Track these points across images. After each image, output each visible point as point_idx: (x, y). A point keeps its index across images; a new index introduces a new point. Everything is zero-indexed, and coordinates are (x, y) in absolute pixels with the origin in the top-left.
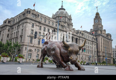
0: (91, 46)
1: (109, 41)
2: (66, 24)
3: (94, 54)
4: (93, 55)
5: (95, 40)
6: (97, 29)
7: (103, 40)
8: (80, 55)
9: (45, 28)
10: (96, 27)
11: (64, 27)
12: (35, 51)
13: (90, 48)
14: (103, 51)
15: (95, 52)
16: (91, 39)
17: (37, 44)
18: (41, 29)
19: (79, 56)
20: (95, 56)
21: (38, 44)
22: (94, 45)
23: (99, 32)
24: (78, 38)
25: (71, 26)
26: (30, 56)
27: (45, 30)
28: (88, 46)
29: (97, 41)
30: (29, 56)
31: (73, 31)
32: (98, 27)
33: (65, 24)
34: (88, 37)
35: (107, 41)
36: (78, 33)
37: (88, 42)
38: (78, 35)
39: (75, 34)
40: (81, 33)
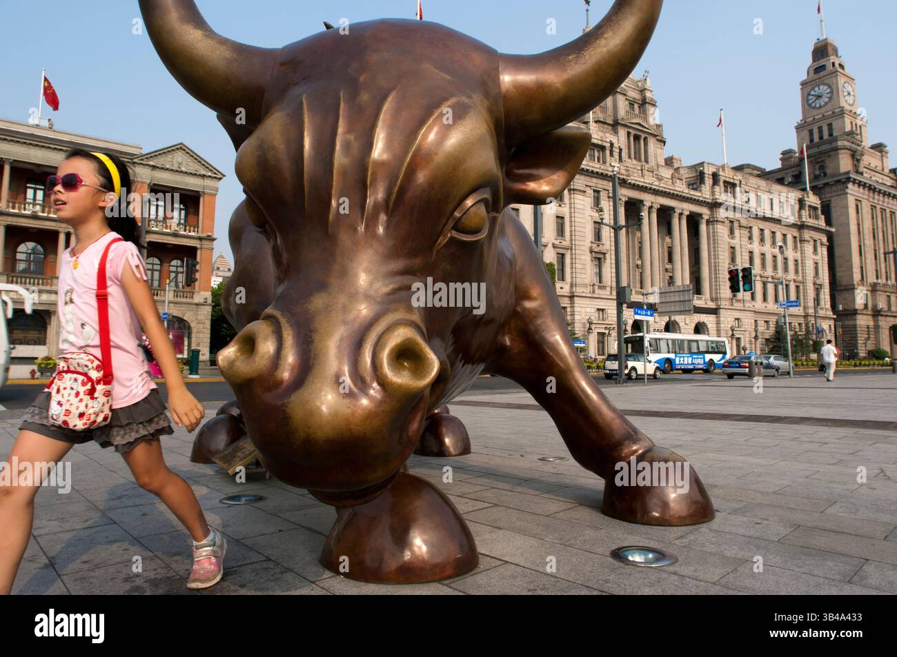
0: (791, 254)
2: (622, 132)
3: (811, 304)
4: (805, 308)
5: (817, 218)
6: (824, 148)
7: (873, 208)
8: (718, 318)
10: (821, 132)
11: (608, 152)
13: (786, 269)
14: (870, 278)
15: (818, 288)
19: (718, 323)
20: (821, 313)
22: (809, 248)
23: (844, 164)
24: (700, 215)
25: (652, 143)
28: (768, 257)
29: (829, 223)
31: (666, 173)
32: (831, 135)
33: (616, 133)
36: (702, 182)
38: (705, 193)
39: (681, 188)
40: (722, 179)
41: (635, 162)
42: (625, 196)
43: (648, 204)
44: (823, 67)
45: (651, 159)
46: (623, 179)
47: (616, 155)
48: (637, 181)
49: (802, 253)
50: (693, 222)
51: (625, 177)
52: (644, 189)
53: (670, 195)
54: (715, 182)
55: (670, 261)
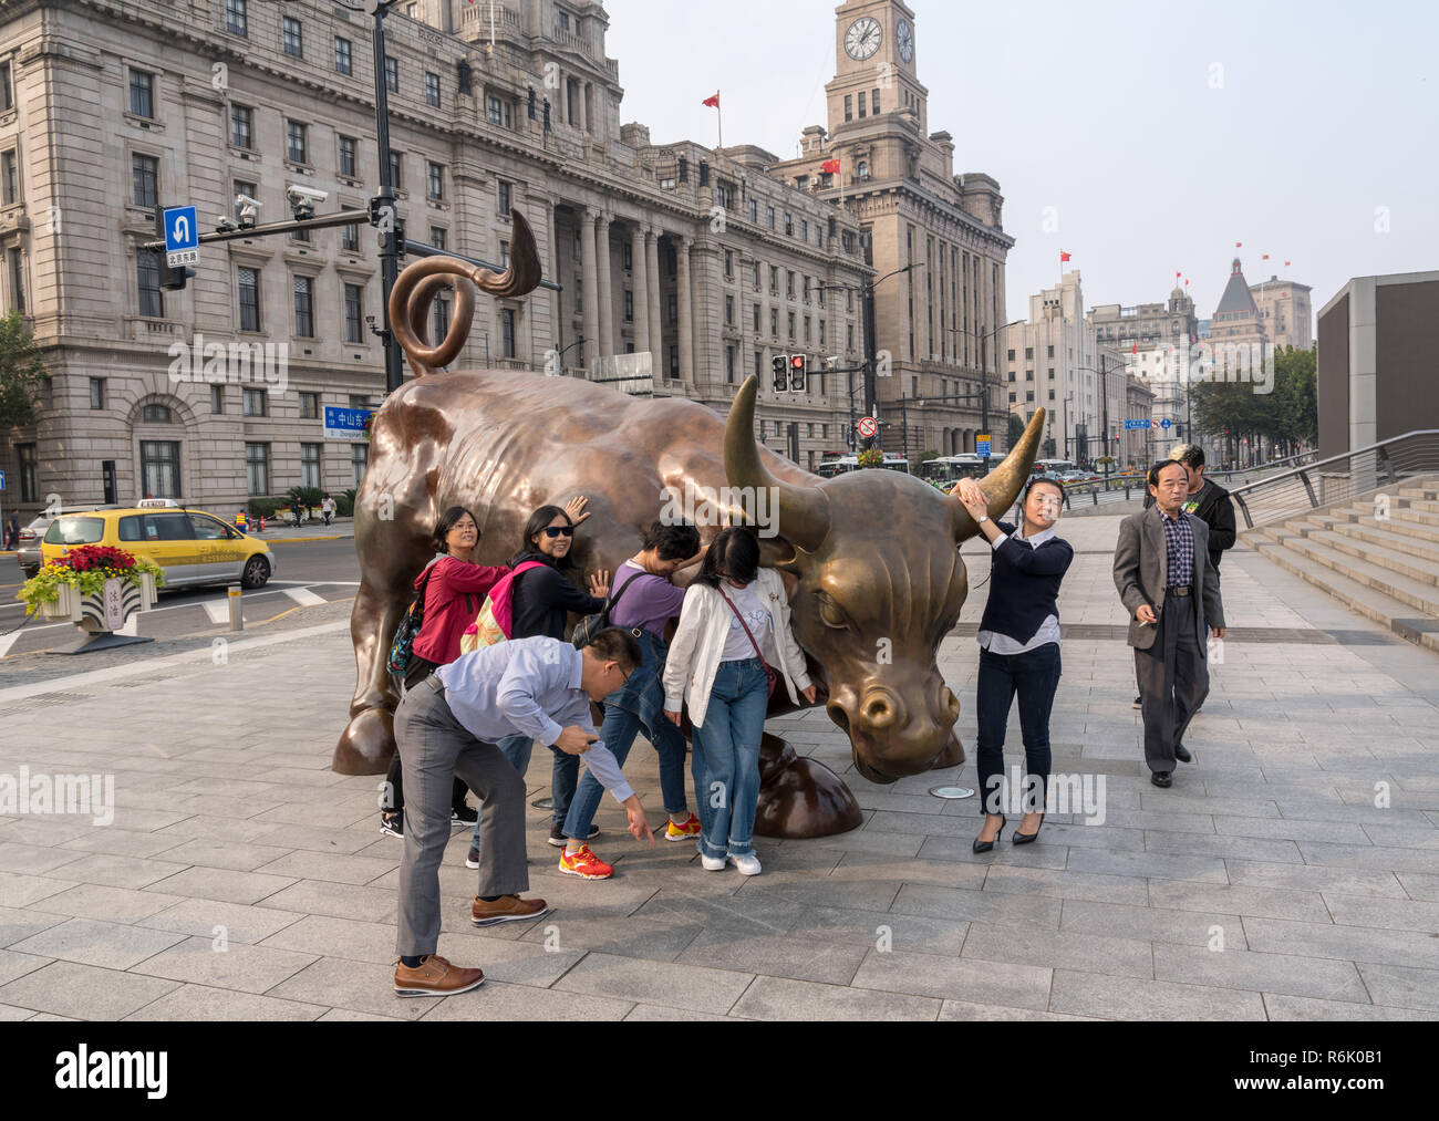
0: (816, 311)
1: (979, 246)
3: (842, 393)
4: (833, 399)
5: (853, 252)
6: (867, 132)
7: (930, 239)
9: (303, 126)
10: (861, 102)
11: (525, 109)
12: (219, 411)
13: (808, 335)
14: (922, 352)
16: (813, 236)
17: (225, 324)
18: (249, 142)
21: (245, 327)
22: (840, 301)
23: (895, 162)
24: (680, 237)
25: (599, 95)
26: (167, 470)
27: (299, 159)
28: (783, 315)
29: (869, 261)
30: (152, 471)
31: (624, 156)
32: (876, 110)
33: (536, 71)
34: (779, 212)
35: (966, 255)
36: (684, 177)
37: (781, 273)
38: (688, 197)
39: (647, 187)
40: (714, 176)
41: (569, 129)
42: (556, 195)
43: (594, 213)
45: (598, 126)
46: (553, 164)
47: (539, 114)
48: (576, 168)
49: (832, 308)
50: (668, 248)
51: (556, 161)
52: (589, 185)
53: (632, 200)
54: (704, 181)
55: (630, 317)
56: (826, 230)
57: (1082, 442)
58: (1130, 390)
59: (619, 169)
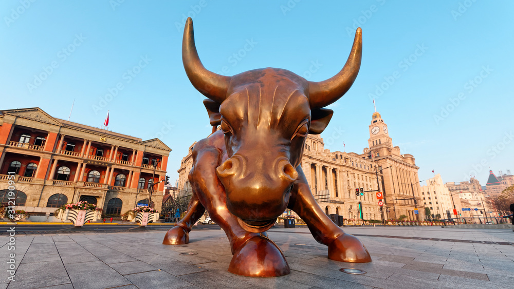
1: (410, 169)
4: (375, 202)
6: (378, 147)
7: (396, 167)
8: (344, 205)
10: (377, 142)
14: (397, 192)
16: (367, 168)
23: (385, 153)
24: (337, 169)
25: (319, 144)
31: (325, 155)
32: (380, 143)
34: (359, 164)
36: (337, 158)
37: (360, 176)
38: (338, 162)
39: (330, 160)
40: (344, 157)
41: (314, 150)
42: (311, 162)
43: (318, 165)
44: (376, 121)
45: (320, 150)
46: (311, 157)
47: (308, 148)
48: (315, 157)
50: (334, 171)
52: (318, 160)
53: (326, 162)
54: (341, 158)
55: (327, 184)
56: (370, 167)
57: (449, 214)
58: (462, 202)
59: (324, 156)
